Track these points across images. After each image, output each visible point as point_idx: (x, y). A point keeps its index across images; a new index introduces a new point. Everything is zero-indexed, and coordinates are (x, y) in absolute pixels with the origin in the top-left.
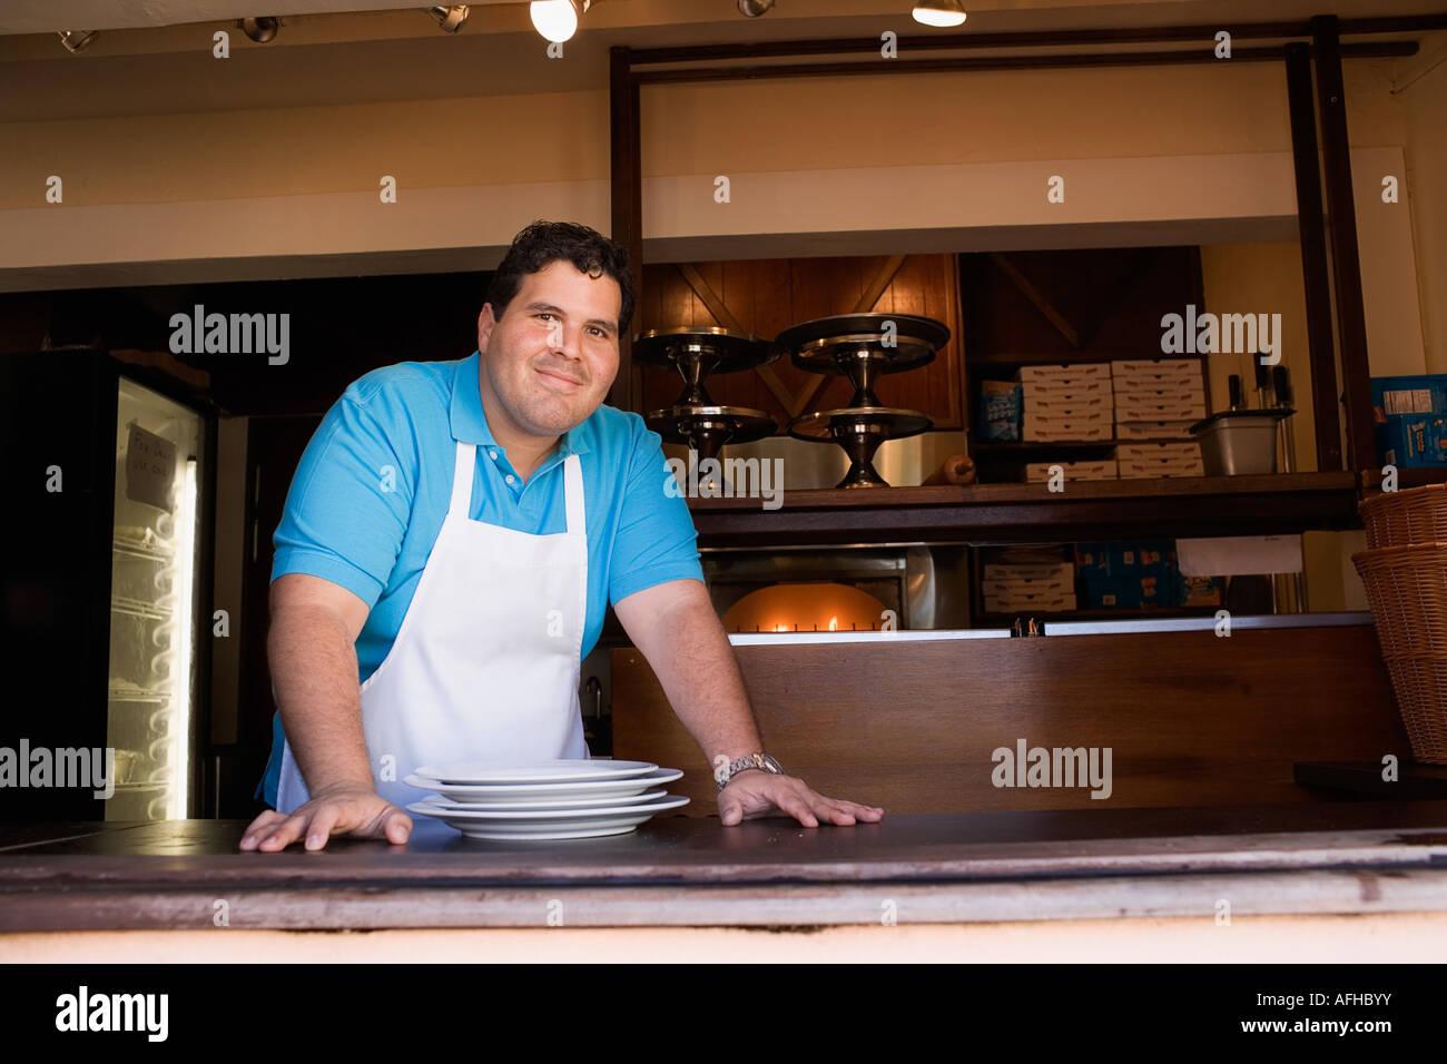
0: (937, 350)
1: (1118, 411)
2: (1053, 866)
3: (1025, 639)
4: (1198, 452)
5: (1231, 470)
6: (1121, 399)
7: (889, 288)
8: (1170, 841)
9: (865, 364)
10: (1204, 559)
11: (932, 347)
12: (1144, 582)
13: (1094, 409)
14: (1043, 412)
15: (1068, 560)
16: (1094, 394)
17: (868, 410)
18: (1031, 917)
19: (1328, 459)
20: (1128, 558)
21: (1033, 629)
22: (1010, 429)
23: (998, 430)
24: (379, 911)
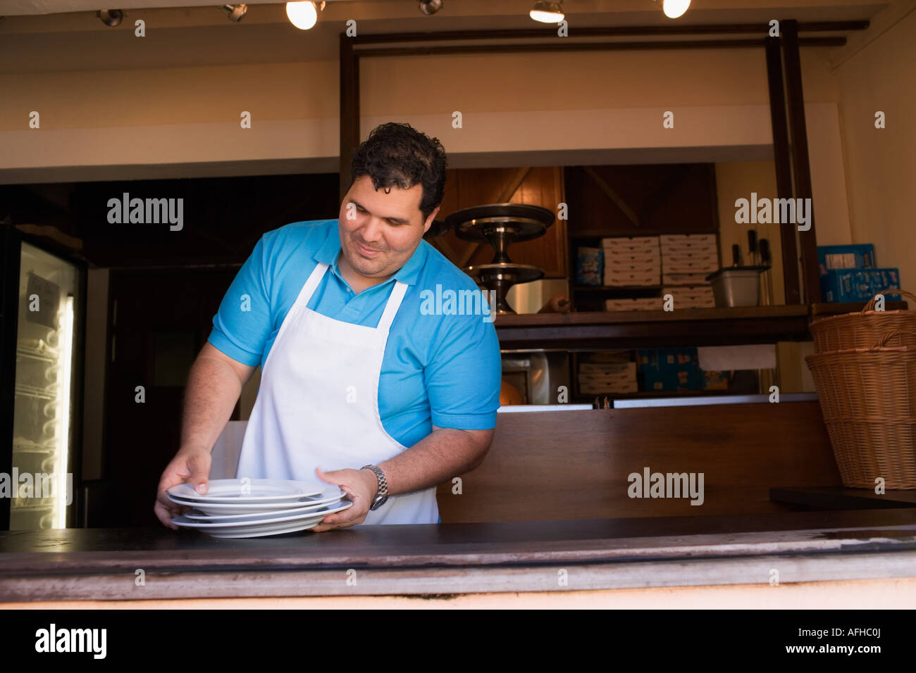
0: (547, 227)
1: (664, 267)
2: (605, 555)
3: (602, 410)
4: (712, 294)
5: (732, 303)
6: (666, 259)
7: (520, 188)
8: (680, 538)
9: (502, 236)
10: (716, 360)
11: (544, 225)
12: (680, 374)
13: (649, 266)
14: (618, 267)
15: (632, 360)
16: (648, 256)
17: (503, 265)
18: (589, 588)
19: (792, 298)
20: (670, 359)
21: (607, 405)
22: (596, 278)
23: (588, 279)
24: (168, 587)
